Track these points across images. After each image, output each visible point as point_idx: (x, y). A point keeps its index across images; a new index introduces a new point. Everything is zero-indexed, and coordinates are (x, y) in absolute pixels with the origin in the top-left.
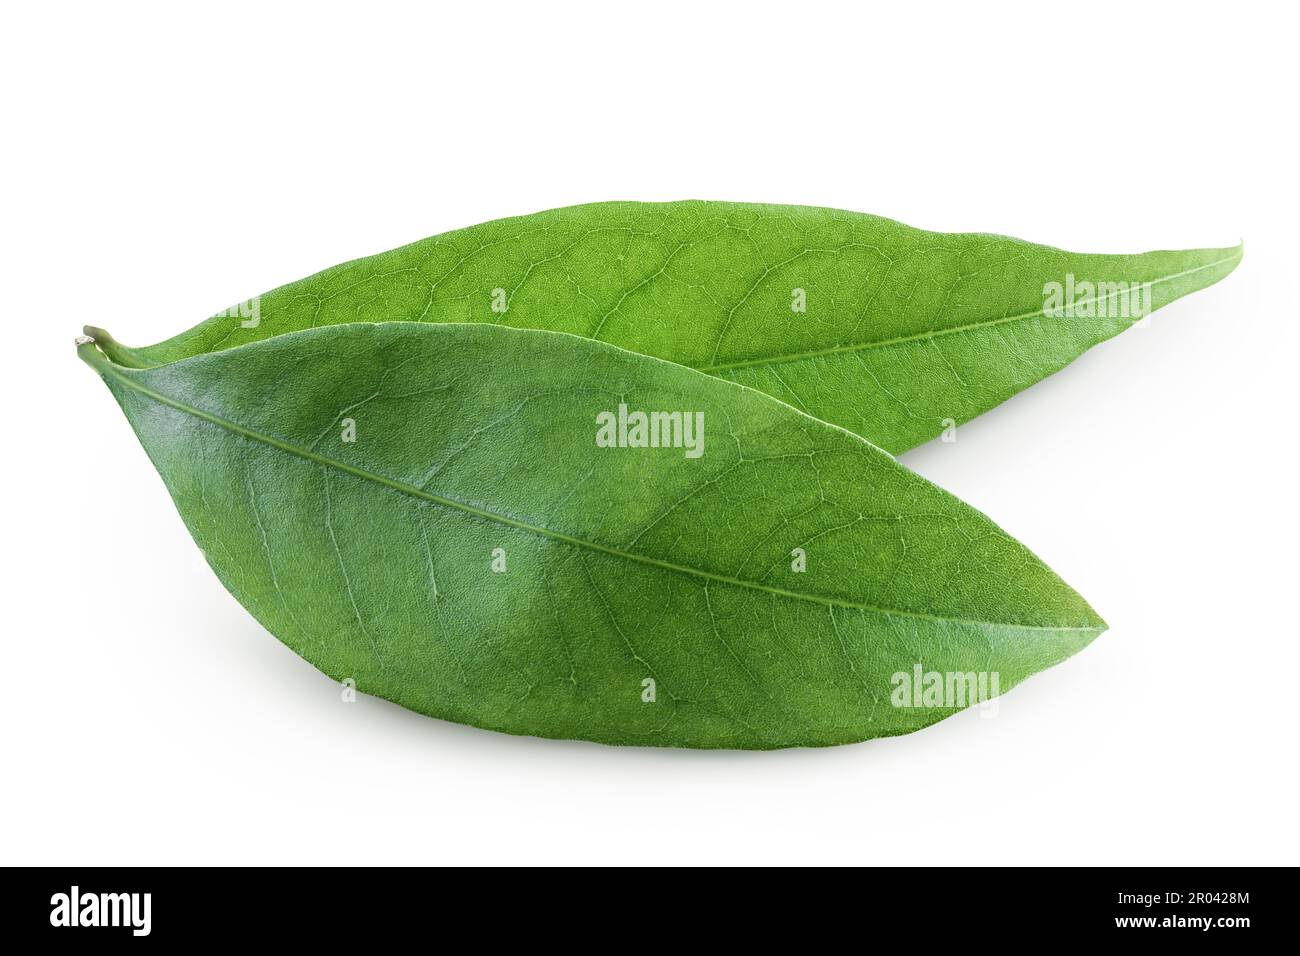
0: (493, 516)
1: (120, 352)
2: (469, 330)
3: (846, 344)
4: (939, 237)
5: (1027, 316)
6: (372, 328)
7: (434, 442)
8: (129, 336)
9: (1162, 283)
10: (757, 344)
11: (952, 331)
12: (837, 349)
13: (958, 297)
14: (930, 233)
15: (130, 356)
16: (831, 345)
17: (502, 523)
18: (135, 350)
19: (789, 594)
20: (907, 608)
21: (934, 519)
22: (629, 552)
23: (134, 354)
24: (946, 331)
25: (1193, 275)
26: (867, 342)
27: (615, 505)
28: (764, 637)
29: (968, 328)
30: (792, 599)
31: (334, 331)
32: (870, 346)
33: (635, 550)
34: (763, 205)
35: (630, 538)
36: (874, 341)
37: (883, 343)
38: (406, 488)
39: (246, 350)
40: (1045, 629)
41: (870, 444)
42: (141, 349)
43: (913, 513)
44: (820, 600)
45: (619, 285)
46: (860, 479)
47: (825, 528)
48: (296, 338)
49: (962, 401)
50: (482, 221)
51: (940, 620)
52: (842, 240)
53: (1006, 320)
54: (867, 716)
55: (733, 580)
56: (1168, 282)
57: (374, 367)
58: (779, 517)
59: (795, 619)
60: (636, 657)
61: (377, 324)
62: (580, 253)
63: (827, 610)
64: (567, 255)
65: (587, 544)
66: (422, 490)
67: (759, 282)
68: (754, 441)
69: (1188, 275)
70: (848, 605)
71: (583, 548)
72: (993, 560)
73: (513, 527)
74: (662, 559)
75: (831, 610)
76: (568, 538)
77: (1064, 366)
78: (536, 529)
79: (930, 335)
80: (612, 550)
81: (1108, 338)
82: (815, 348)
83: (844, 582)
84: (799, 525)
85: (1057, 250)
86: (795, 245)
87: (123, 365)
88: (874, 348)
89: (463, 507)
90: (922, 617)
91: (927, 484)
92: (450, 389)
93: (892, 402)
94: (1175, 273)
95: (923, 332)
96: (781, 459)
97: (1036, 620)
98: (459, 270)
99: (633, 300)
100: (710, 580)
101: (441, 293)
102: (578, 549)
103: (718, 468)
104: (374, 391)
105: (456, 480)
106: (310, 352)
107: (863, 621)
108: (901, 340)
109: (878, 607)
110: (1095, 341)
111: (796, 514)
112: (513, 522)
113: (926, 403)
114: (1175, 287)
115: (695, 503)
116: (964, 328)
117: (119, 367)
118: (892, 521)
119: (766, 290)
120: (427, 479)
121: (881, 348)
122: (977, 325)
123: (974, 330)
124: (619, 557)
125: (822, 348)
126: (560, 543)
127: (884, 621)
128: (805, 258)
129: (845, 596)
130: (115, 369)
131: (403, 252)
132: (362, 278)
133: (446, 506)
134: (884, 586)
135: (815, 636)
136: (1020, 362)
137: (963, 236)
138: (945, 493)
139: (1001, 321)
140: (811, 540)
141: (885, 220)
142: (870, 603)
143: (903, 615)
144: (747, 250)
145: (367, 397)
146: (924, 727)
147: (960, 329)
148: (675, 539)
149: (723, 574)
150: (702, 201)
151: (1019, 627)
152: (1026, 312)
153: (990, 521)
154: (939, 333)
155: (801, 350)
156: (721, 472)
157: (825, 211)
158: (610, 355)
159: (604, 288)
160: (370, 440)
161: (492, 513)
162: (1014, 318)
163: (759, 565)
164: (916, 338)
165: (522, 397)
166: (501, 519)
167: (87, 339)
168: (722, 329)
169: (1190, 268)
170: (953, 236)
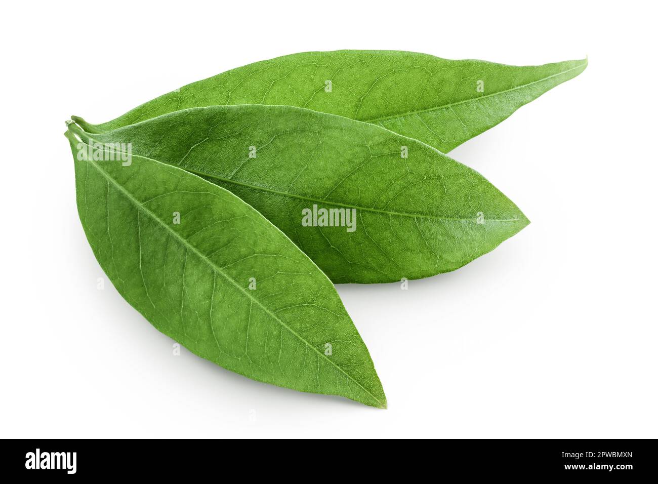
0: (264, 189)
1: (89, 127)
2: (247, 108)
3: (413, 111)
4: (453, 62)
5: (492, 95)
6: (203, 110)
7: (234, 158)
8: (92, 120)
9: (552, 78)
10: (374, 112)
11: (459, 103)
12: (409, 113)
13: (462, 88)
14: (448, 60)
15: (94, 128)
16: (406, 112)
17: (268, 191)
18: (96, 126)
19: (396, 213)
20: (448, 216)
21: (456, 176)
22: (325, 200)
23: (96, 128)
24: (456, 103)
25: (566, 74)
26: (422, 109)
27: (317, 180)
28: (387, 234)
29: (466, 101)
30: (398, 216)
31: (186, 112)
32: (423, 111)
33: (328, 199)
34: (374, 51)
35: (326, 194)
36: (425, 109)
37: (429, 110)
38: (224, 179)
39: (146, 123)
40: (508, 220)
41: (427, 145)
42: (99, 125)
43: (448, 174)
44: (411, 215)
45: (312, 88)
46: (424, 161)
47: (410, 184)
48: (169, 116)
49: (464, 133)
50: (250, 63)
51: (463, 220)
52: (410, 65)
53: (483, 97)
54: (435, 265)
55: (372, 209)
56: (554, 77)
57: (205, 127)
58: (390, 180)
59: (400, 225)
60: (332, 246)
61: (205, 108)
62: (294, 75)
63: (414, 219)
64: (288, 76)
65: (307, 198)
66: (231, 179)
67: (373, 85)
68: (376, 148)
69: (563, 74)
70: (423, 217)
71: (305, 200)
72: (484, 192)
73: (273, 193)
74: (340, 202)
75: (416, 219)
76: (299, 196)
77: (509, 116)
78: (284, 193)
79: (449, 105)
80: (318, 200)
81: (528, 103)
82: (399, 113)
83: (420, 207)
84: (399, 183)
85: (505, 65)
86: (389, 68)
87: (91, 133)
88: (425, 112)
89: (250, 186)
90: (455, 219)
91: (453, 161)
92: (240, 134)
93: (434, 135)
94: (557, 73)
95: (447, 104)
96: (389, 155)
97: (504, 216)
98: (241, 85)
99: (318, 95)
100: (362, 210)
101: (234, 95)
102: (303, 201)
103: (362, 160)
104: (206, 137)
105: (246, 173)
106: (176, 122)
107: (429, 223)
108: (436, 108)
109: (436, 216)
110: (522, 104)
111: (397, 179)
112: (273, 191)
113: (449, 135)
114: (557, 79)
115: (353, 177)
116: (465, 101)
117: (88, 133)
118: (439, 178)
119: (377, 89)
120: (233, 174)
121: (428, 112)
122: (470, 100)
123: (469, 103)
124: (321, 203)
125: (402, 113)
126: (294, 199)
127: (439, 223)
128: (393, 73)
129: (421, 213)
130: (87, 135)
131: (216, 78)
132: (198, 90)
133: (242, 186)
134: (438, 207)
135: (409, 231)
136: (490, 116)
137: (463, 61)
138: (461, 164)
139: (481, 98)
140: (405, 189)
141: (428, 55)
142: (432, 215)
143: (447, 219)
144: (367, 71)
145: (203, 140)
146: (460, 267)
147: (463, 102)
148: (345, 193)
149: (368, 207)
150: (347, 50)
151: (497, 220)
152: (492, 93)
153: (481, 176)
154: (453, 104)
155: (393, 114)
156: (363, 162)
157: (401, 52)
158: (310, 114)
159: (305, 90)
160: (205, 159)
161: (263, 188)
162: (487, 96)
163: (383, 202)
164: (444, 107)
165: (273, 135)
166: (268, 190)
167: (72, 121)
168: (358, 106)
169: (564, 71)
170: (458, 61)
